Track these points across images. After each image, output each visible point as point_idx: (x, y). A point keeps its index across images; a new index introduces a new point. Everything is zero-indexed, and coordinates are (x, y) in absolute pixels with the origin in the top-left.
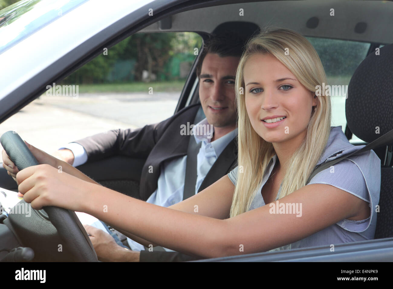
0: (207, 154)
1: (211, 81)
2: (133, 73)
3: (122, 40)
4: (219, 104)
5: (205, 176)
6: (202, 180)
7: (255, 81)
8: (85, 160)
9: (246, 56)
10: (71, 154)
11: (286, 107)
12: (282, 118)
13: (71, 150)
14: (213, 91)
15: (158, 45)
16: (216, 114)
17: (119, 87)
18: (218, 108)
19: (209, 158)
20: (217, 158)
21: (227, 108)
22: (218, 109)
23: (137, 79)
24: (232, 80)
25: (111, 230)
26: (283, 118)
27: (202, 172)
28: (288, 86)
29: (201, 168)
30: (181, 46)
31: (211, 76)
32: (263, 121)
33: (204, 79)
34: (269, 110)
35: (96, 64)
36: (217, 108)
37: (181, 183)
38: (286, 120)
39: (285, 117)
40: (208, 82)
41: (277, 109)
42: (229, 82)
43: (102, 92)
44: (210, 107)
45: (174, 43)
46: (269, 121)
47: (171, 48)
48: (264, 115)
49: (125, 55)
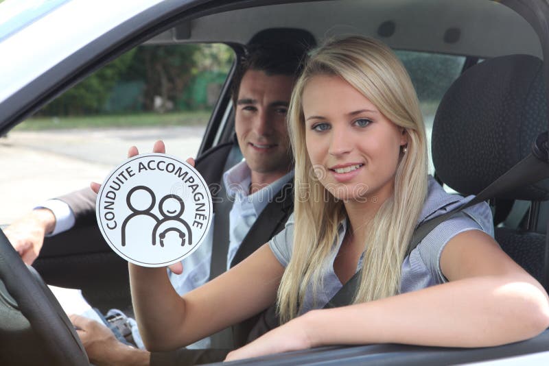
0: (244, 213)
1: (253, 109)
2: (141, 99)
3: (123, 53)
4: (265, 140)
5: (240, 243)
6: (236, 248)
7: (319, 115)
8: (71, 223)
9: (305, 78)
10: (53, 216)
11: (362, 151)
12: (358, 166)
13: (50, 210)
14: (257, 122)
15: (175, 61)
16: (261, 154)
17: (122, 120)
18: (264, 145)
19: (246, 217)
20: (257, 216)
21: (276, 145)
22: (263, 147)
23: (145, 107)
24: (282, 107)
25: (109, 321)
26: (360, 166)
27: (237, 236)
28: (366, 121)
29: (235, 231)
30: (208, 62)
31: (255, 101)
32: (333, 170)
33: (244, 106)
34: (339, 156)
35: (88, 88)
36: (262, 145)
37: (207, 252)
38: (363, 169)
39: (362, 165)
40: (249, 110)
41: (351, 153)
42: (278, 111)
43: (97, 127)
44: (252, 145)
45: (197, 57)
46: (341, 171)
47: (194, 64)
48: (333, 163)
49: (129, 75)
